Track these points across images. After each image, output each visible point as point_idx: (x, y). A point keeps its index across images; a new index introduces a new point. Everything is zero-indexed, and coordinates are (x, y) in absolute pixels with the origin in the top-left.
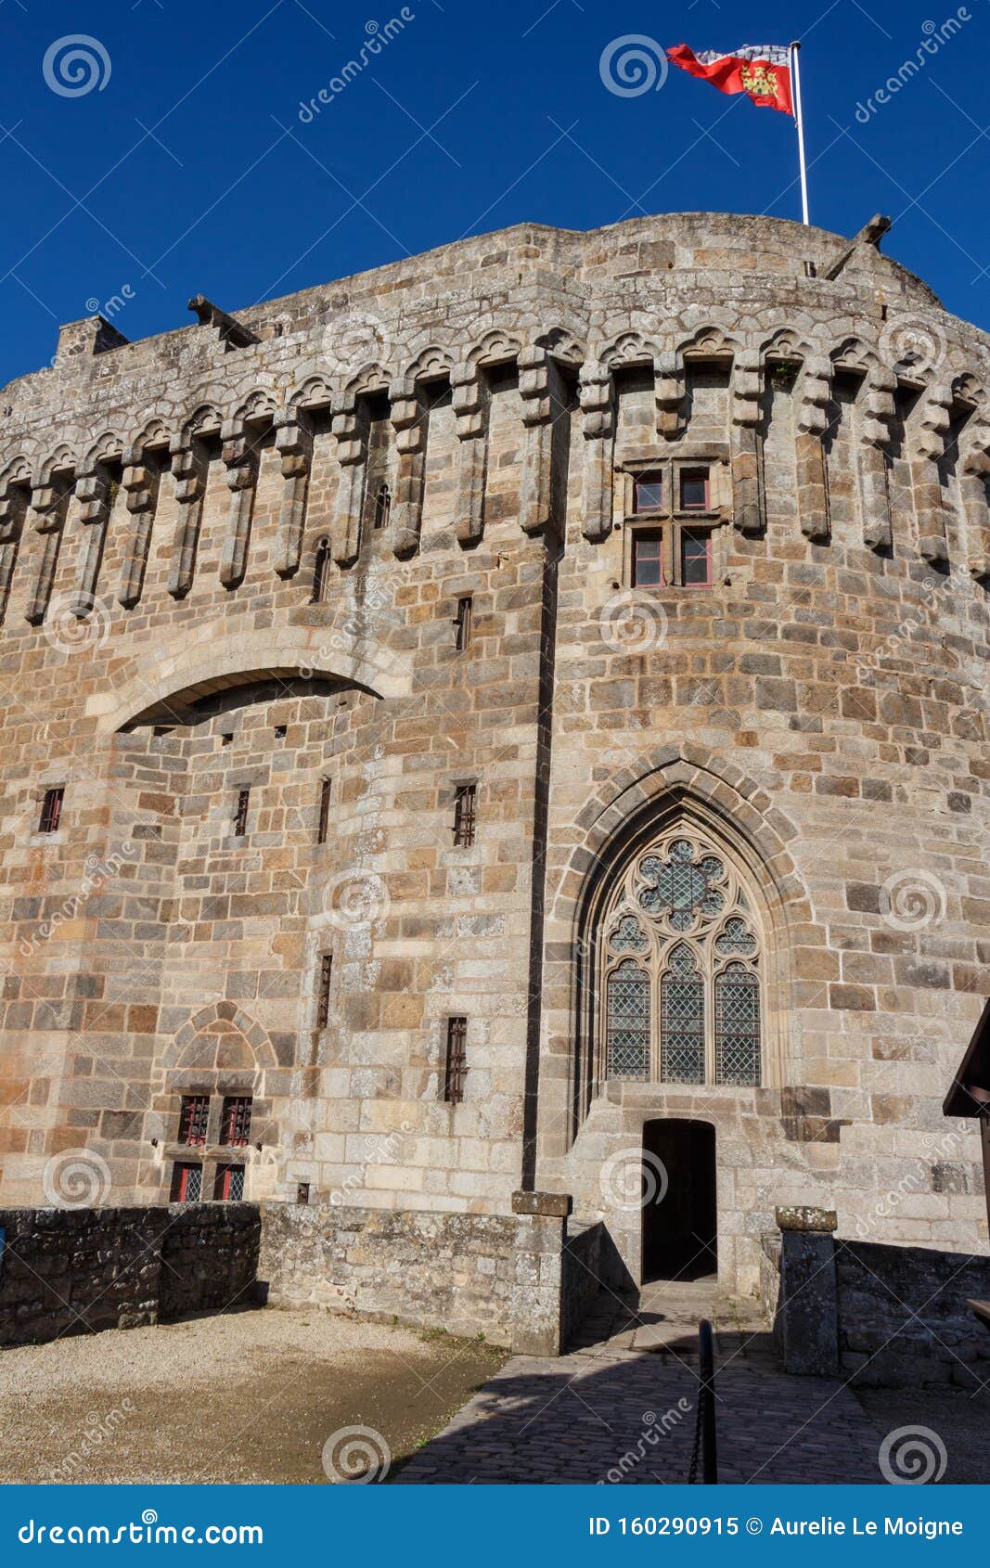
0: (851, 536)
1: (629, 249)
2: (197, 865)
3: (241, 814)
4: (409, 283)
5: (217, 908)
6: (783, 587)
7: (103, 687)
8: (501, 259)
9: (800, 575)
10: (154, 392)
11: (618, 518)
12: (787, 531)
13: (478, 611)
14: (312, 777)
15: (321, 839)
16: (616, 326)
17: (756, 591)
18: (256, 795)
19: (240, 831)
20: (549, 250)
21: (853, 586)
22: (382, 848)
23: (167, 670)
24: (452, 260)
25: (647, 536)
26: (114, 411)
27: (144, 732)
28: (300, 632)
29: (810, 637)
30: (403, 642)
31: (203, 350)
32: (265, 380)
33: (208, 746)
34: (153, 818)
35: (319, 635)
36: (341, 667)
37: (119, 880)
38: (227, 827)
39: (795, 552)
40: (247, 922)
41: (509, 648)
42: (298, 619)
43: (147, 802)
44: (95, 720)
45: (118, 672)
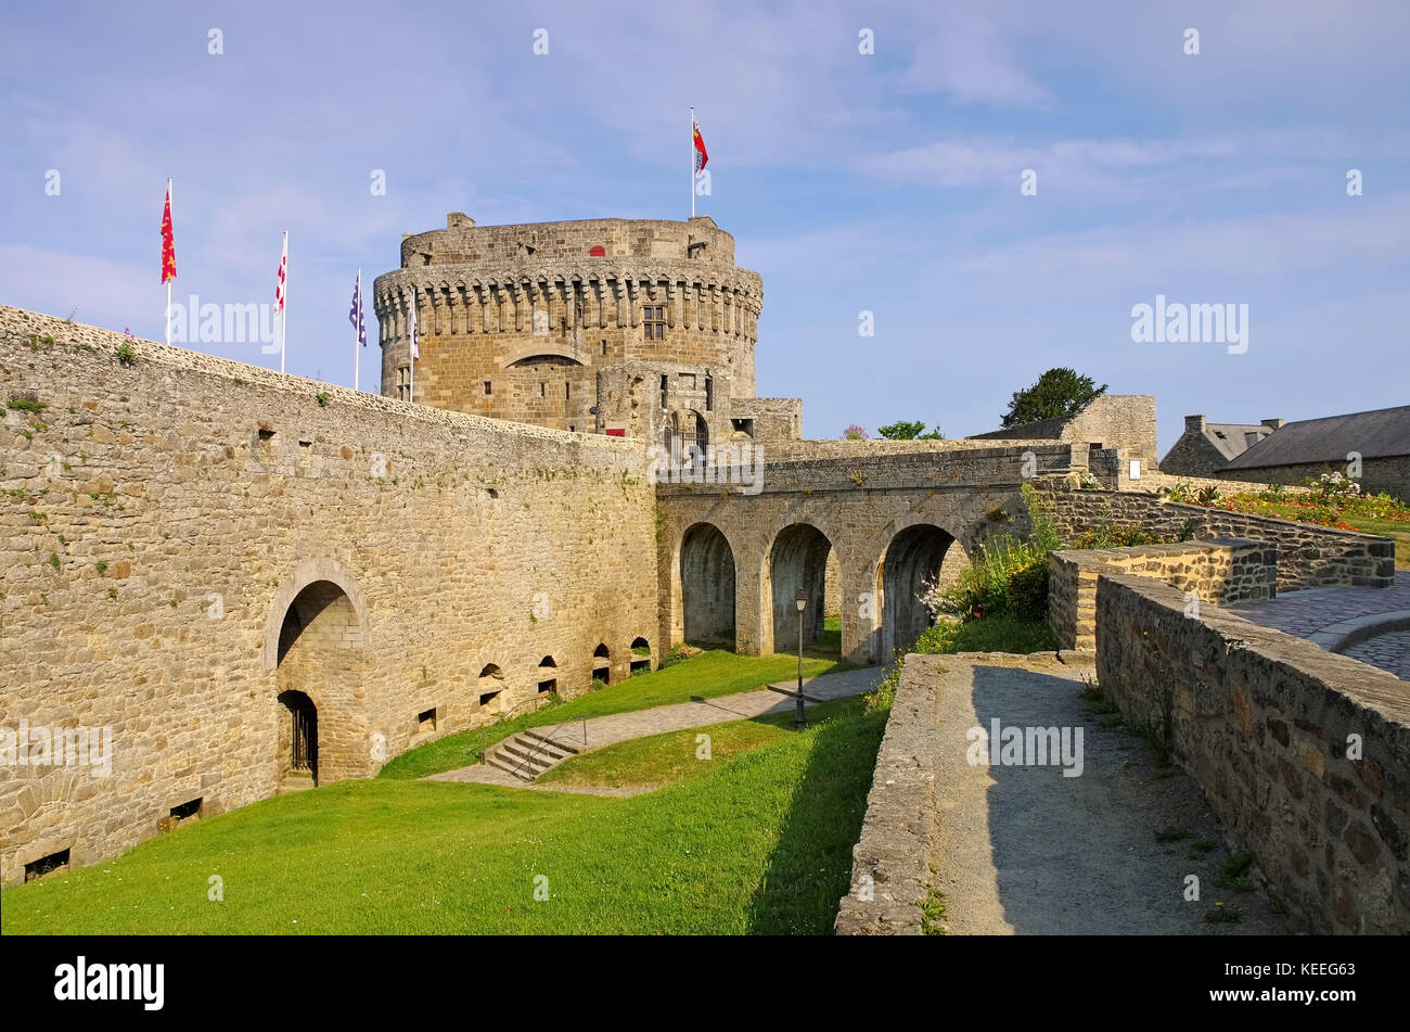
0: (695, 326)
1: (641, 230)
2: (531, 404)
3: (543, 390)
4: (577, 230)
5: (538, 415)
6: (679, 341)
7: (499, 355)
8: (605, 230)
9: (683, 337)
10: (507, 267)
11: (641, 321)
12: (679, 326)
13: (608, 346)
14: (563, 382)
15: (568, 398)
16: (641, 271)
17: (673, 342)
18: (546, 386)
19: (543, 395)
20: (618, 228)
21: (695, 339)
22: (587, 403)
23: (519, 352)
24: (591, 226)
25: (648, 325)
26: (492, 271)
27: (513, 367)
28: (559, 345)
29: (685, 353)
30: (588, 351)
31: (522, 257)
32: (544, 272)
33: (530, 371)
34: (518, 391)
35: (564, 347)
36: (572, 356)
37: (511, 408)
38: (539, 394)
39: (682, 331)
40: (548, 419)
41: (616, 356)
42: (558, 341)
43: (515, 387)
44: (497, 364)
45: (503, 351)
